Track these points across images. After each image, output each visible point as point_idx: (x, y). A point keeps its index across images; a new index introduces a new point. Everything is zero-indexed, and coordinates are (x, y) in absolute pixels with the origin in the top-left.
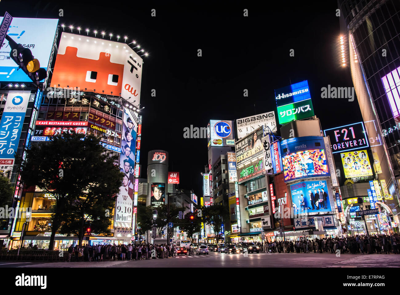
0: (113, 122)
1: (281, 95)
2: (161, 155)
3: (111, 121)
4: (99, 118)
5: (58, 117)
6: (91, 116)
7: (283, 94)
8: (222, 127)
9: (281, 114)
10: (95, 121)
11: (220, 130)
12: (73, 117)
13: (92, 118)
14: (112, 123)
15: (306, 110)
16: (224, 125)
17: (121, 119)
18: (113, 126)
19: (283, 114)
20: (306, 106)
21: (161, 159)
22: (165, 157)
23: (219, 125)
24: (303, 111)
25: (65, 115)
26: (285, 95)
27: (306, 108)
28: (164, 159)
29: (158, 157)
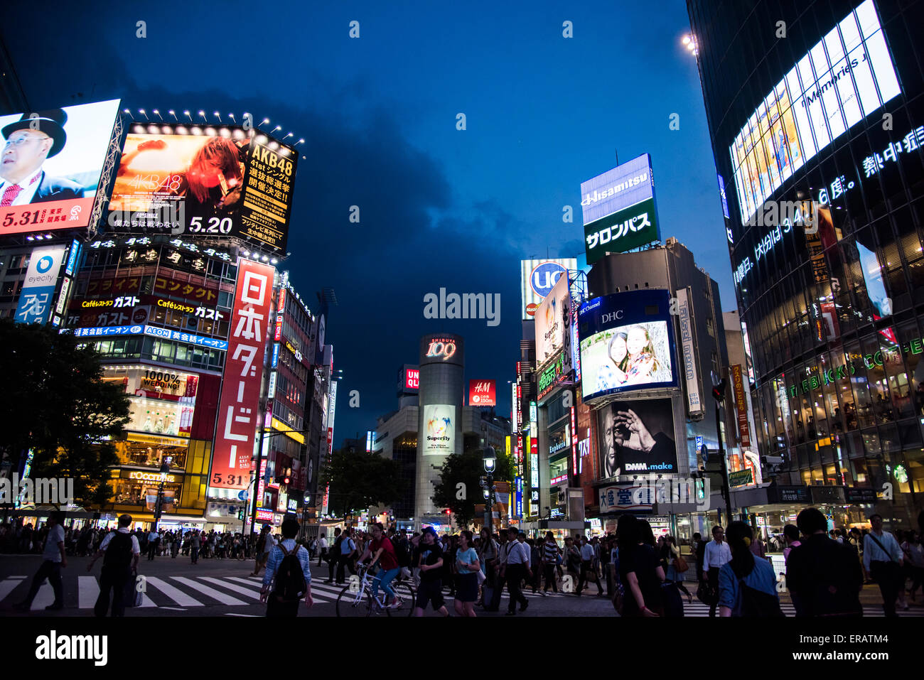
0: (212, 290)
2: (445, 343)
3: (207, 290)
4: (178, 286)
5: (105, 289)
6: (161, 283)
7: (594, 193)
8: (548, 274)
9: (590, 242)
10: (170, 291)
11: (543, 281)
12: (130, 287)
13: (164, 287)
14: (210, 292)
15: (640, 228)
16: (551, 268)
17: (233, 283)
18: (211, 297)
19: (593, 241)
20: (639, 217)
21: (446, 353)
22: (454, 348)
23: (542, 270)
24: (634, 229)
25: (117, 285)
26: (599, 195)
28: (452, 353)
29: (439, 348)
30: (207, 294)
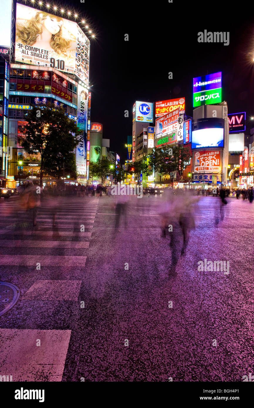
0: (70, 96)
1: (198, 83)
2: (98, 126)
3: (69, 95)
4: (59, 92)
5: (26, 88)
6: (54, 90)
7: (200, 82)
8: (144, 107)
9: (196, 99)
10: (57, 94)
11: (142, 109)
12: (39, 89)
13: (55, 91)
14: (69, 96)
15: (215, 97)
16: (146, 105)
17: (76, 94)
18: (70, 99)
19: (197, 99)
20: (216, 94)
22: (100, 128)
23: (143, 105)
24: (213, 97)
25: (32, 88)
26: (201, 83)
27: (216, 95)
28: (100, 129)
30: (69, 97)
